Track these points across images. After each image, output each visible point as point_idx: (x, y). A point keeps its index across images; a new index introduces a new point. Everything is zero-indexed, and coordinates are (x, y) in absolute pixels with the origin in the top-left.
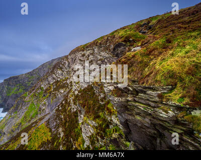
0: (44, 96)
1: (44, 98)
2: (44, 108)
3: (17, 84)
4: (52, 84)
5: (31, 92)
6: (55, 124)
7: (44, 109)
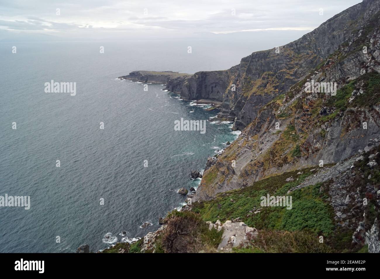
0: (324, 113)
1: (323, 118)
2: (318, 145)
3: (264, 71)
4: (355, 82)
5: (292, 97)
6: (347, 200)
7: (317, 150)
